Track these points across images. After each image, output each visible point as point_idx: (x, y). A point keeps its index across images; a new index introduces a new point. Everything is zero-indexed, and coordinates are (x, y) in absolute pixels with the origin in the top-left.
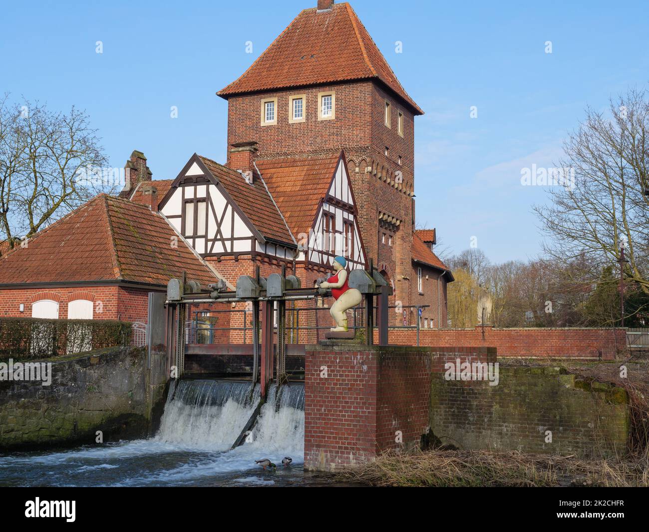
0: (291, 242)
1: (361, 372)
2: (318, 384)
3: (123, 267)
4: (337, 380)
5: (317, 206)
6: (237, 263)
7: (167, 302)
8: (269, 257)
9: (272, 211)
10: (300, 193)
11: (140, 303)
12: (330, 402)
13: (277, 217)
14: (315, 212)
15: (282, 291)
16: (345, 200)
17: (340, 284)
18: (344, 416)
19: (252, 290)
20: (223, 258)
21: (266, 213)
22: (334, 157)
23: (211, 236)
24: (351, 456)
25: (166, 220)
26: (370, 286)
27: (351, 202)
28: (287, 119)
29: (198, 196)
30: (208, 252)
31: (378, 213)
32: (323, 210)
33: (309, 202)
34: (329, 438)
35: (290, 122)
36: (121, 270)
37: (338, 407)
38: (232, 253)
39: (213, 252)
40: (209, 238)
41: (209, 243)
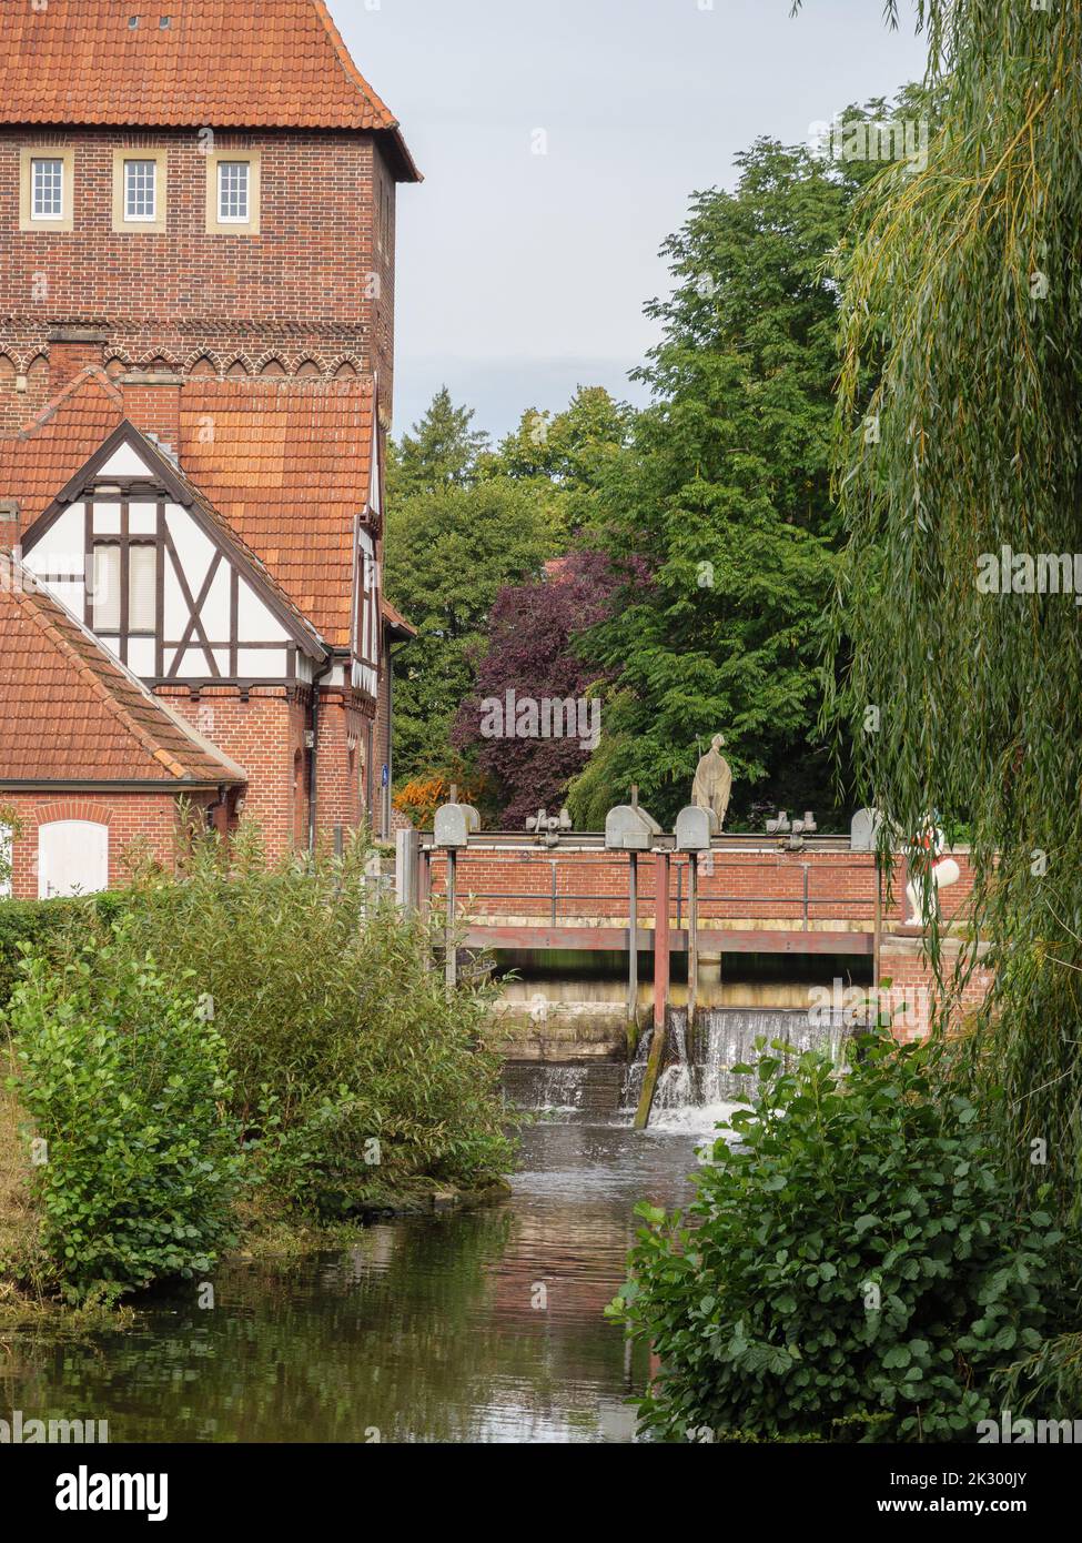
6: (245, 704)
7: (426, 847)
10: (289, 494)
14: (348, 556)
19: (649, 836)
20: (206, 691)
22: (357, 393)
23: (173, 632)
28: (105, 217)
29: (134, 529)
30: (165, 675)
32: (359, 546)
35: (117, 227)
38: (232, 681)
39: (178, 675)
40: (167, 637)
41: (166, 651)
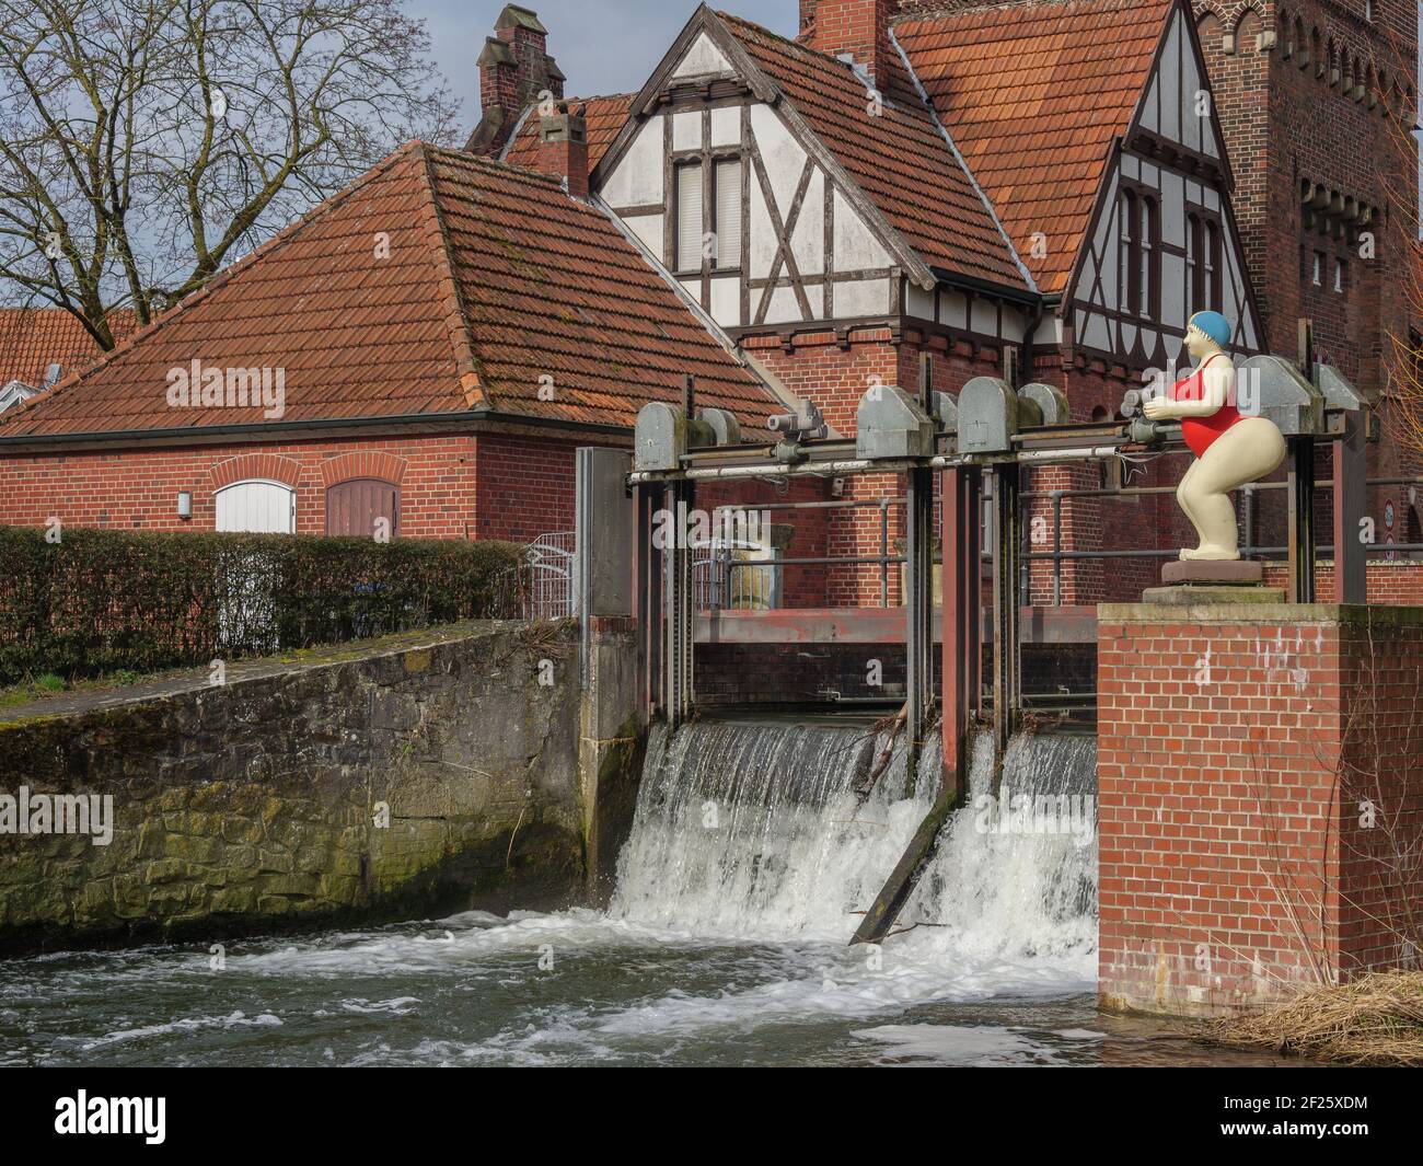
0: (1018, 285)
1: (1288, 690)
2: (1143, 730)
3: (492, 370)
4: (1208, 718)
5: (1097, 168)
6: (844, 355)
7: (635, 476)
8: (947, 333)
9: (952, 184)
10: (1044, 123)
11: (546, 484)
12: (1182, 789)
13: (969, 203)
14: (1092, 186)
15: (1009, 434)
16: (1191, 142)
17: (1211, 401)
18: (1232, 834)
19: (910, 433)
20: (800, 339)
21: (934, 192)
23: (760, 268)
24: (1257, 965)
25: (618, 224)
26: (1303, 411)
27: (1211, 150)
29: (717, 140)
30: (752, 323)
31: (1299, 185)
32: (1121, 178)
33: (1074, 153)
34: (1183, 904)
36: (486, 380)
37: (1212, 804)
38: (828, 324)
39: (767, 321)
40: (753, 276)
41: (752, 292)
